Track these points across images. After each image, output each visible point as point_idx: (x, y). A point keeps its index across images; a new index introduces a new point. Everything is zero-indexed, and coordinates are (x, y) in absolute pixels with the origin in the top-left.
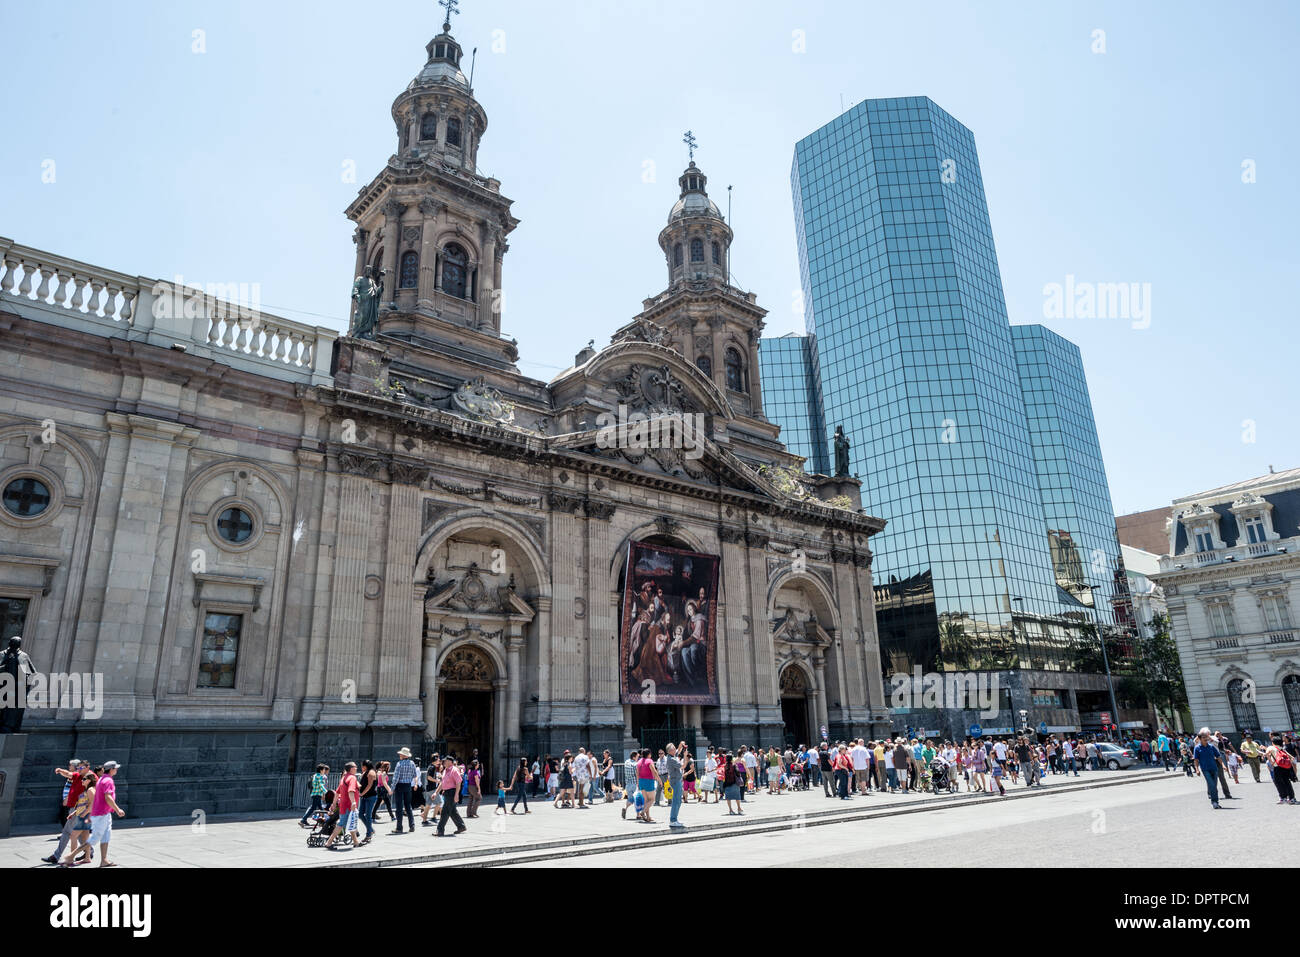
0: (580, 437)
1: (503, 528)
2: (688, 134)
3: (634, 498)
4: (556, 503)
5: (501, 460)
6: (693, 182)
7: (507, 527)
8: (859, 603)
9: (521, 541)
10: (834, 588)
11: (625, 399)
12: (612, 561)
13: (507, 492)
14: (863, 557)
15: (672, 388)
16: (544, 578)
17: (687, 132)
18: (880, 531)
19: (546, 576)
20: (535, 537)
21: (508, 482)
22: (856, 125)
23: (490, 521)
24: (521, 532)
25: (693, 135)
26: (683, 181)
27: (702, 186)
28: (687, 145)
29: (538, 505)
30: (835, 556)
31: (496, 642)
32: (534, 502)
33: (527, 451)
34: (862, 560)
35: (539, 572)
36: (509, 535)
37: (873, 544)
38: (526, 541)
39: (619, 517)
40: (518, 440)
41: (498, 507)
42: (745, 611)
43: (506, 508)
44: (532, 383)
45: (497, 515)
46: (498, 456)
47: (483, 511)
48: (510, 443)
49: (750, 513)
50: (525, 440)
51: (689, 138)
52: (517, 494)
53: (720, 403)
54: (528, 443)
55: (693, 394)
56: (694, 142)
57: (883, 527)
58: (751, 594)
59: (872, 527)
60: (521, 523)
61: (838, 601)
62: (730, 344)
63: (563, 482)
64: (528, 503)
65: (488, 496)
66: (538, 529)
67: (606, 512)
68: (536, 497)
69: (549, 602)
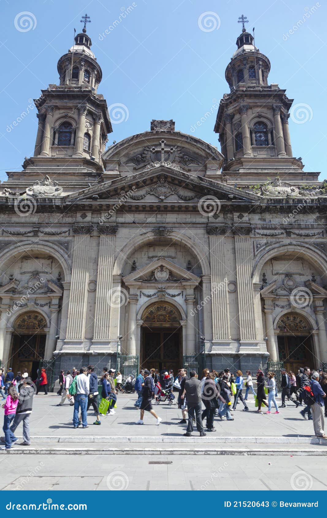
0: (86, 192)
1: (43, 249)
3: (136, 219)
4: (78, 230)
5: (45, 214)
7: (46, 248)
9: (54, 254)
12: (116, 258)
13: (48, 230)
16: (67, 271)
19: (68, 270)
20: (64, 250)
21: (48, 224)
23: (36, 246)
24: (54, 249)
29: (67, 233)
31: (46, 308)
32: (65, 232)
33: (54, 206)
35: (65, 268)
36: (48, 252)
38: (57, 253)
40: (47, 202)
41: (41, 238)
42: (231, 278)
43: (47, 238)
44: (93, 174)
45: (41, 242)
46: (43, 213)
47: (32, 242)
48: (42, 204)
49: (236, 215)
50: (52, 201)
52: (53, 230)
53: (212, 152)
54: (53, 202)
55: (195, 153)
58: (236, 267)
60: (55, 244)
63: (83, 219)
64: (60, 233)
65: (36, 234)
66: (66, 246)
67: (112, 230)
68: (66, 229)
69: (69, 284)
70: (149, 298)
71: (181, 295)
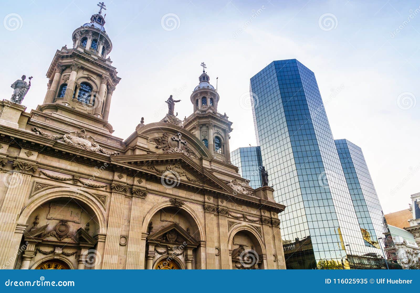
2: (203, 63)
4: (114, 188)
6: (204, 78)
7: (85, 198)
8: (275, 242)
9: (92, 205)
10: (262, 235)
11: (160, 147)
12: (144, 218)
14: (275, 222)
15: (182, 143)
16: (103, 224)
17: (203, 62)
18: (283, 210)
20: (101, 204)
21: (88, 177)
22: (271, 70)
23: (74, 194)
24: (91, 200)
25: (205, 64)
26: (200, 78)
27: (208, 80)
28: (202, 67)
29: (105, 188)
30: (262, 221)
32: (102, 187)
34: (275, 224)
35: (101, 221)
37: (281, 216)
38: (94, 205)
39: (150, 197)
42: (216, 244)
43: (86, 189)
47: (71, 189)
49: (220, 200)
51: (203, 65)
53: (206, 151)
56: (205, 66)
57: (284, 209)
58: (220, 237)
59: (279, 209)
60: (94, 197)
61: (264, 241)
62: (216, 135)
63: (120, 179)
64: (99, 187)
65: (75, 183)
66: (102, 199)
67: (143, 194)
68: (104, 185)
69: (104, 237)
70: (161, 255)
71: (182, 255)
